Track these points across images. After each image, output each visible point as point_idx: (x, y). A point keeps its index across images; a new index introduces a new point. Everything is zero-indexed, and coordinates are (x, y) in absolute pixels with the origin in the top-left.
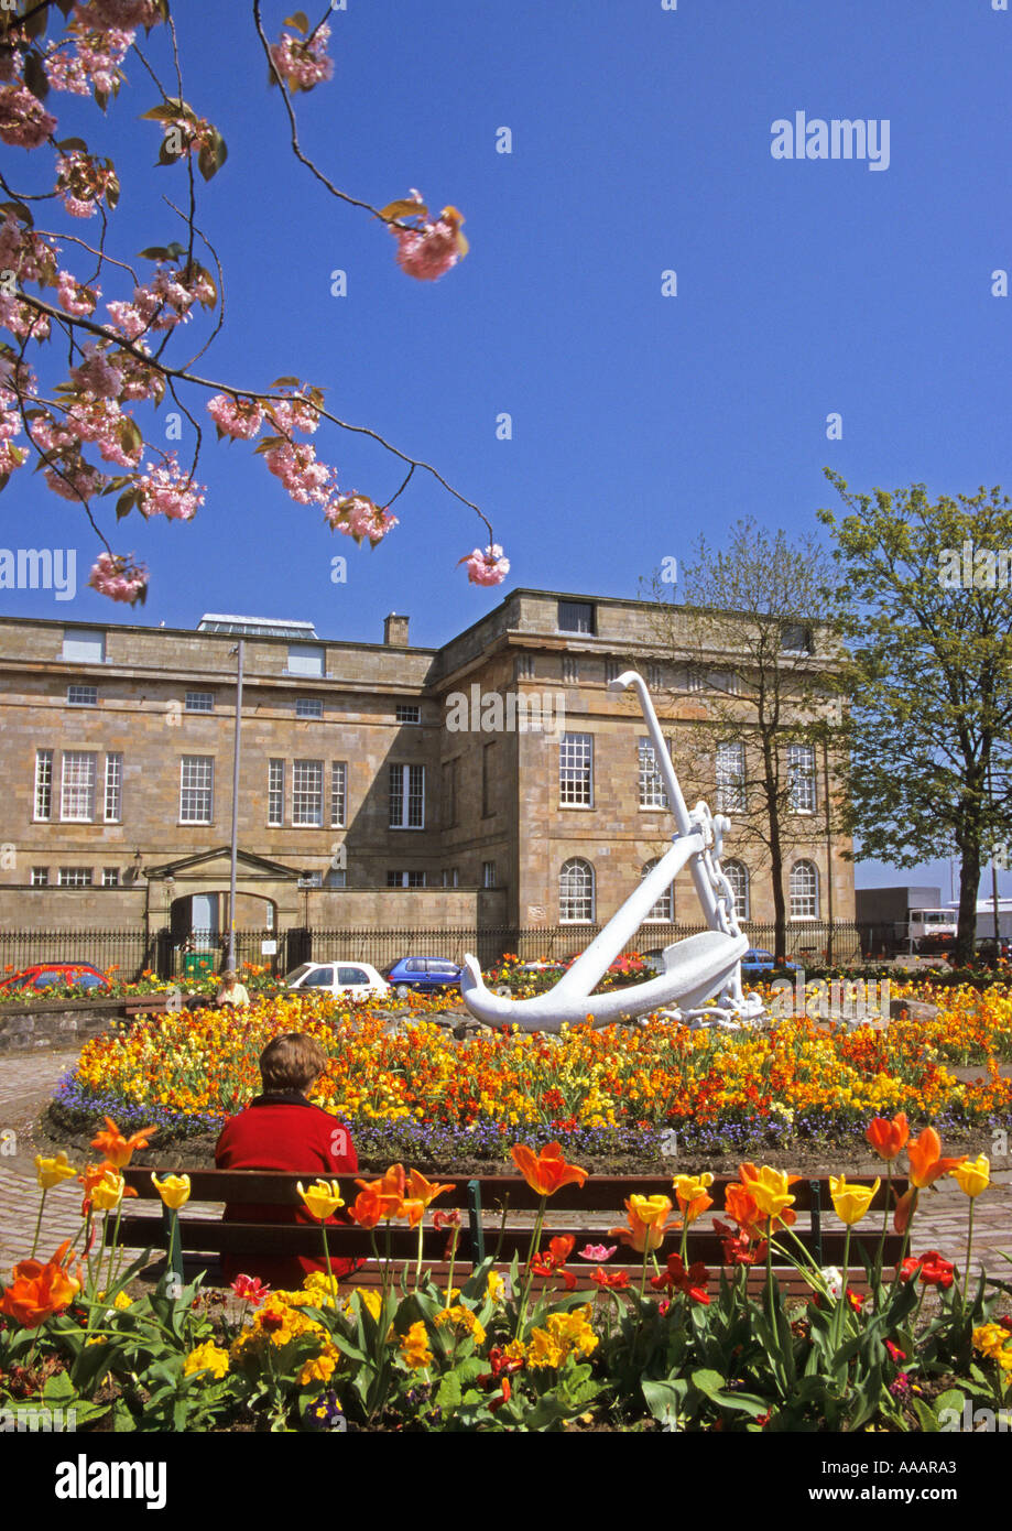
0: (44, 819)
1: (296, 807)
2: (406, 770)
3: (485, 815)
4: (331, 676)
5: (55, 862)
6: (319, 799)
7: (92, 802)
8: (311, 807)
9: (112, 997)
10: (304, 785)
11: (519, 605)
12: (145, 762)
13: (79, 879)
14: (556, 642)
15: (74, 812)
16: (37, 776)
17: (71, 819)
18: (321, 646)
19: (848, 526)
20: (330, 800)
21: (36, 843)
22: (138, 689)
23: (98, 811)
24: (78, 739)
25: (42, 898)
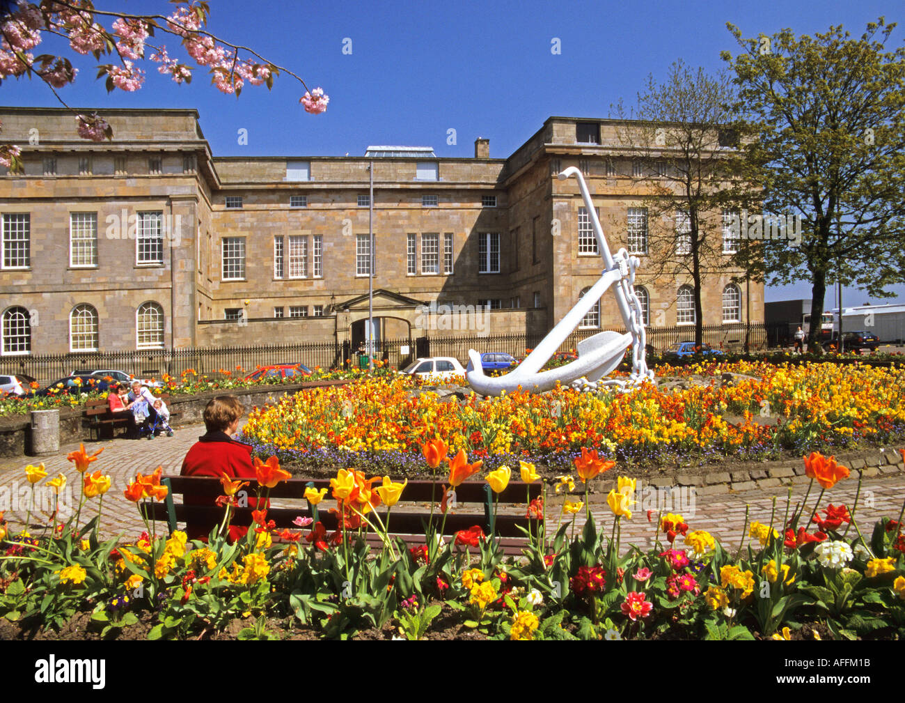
0: (280, 278)
1: (424, 262)
2: (489, 237)
3: (535, 262)
4: (442, 180)
5: (287, 304)
6: (437, 257)
7: (306, 266)
8: (432, 262)
9: (296, 383)
10: (428, 248)
11: (552, 127)
12: (335, 240)
13: (301, 313)
14: (575, 150)
15: (295, 273)
16: (275, 253)
17: (295, 277)
18: (435, 162)
19: (740, 61)
20: (443, 257)
21: (276, 293)
22: (330, 195)
23: (309, 271)
24: (297, 229)
25: (277, 325)
